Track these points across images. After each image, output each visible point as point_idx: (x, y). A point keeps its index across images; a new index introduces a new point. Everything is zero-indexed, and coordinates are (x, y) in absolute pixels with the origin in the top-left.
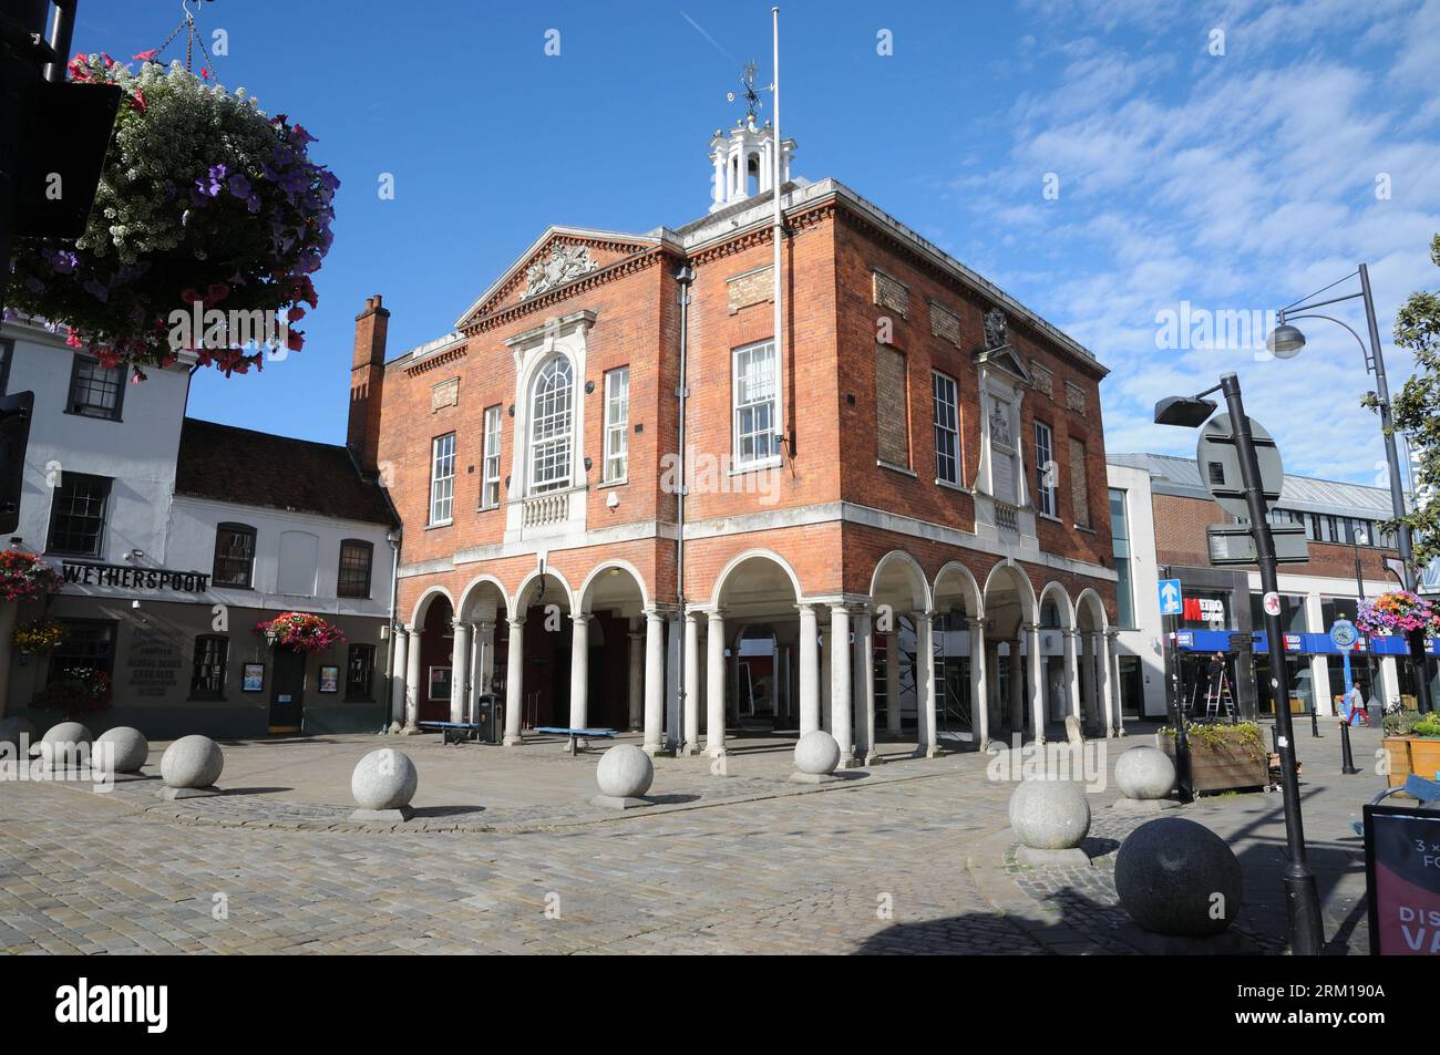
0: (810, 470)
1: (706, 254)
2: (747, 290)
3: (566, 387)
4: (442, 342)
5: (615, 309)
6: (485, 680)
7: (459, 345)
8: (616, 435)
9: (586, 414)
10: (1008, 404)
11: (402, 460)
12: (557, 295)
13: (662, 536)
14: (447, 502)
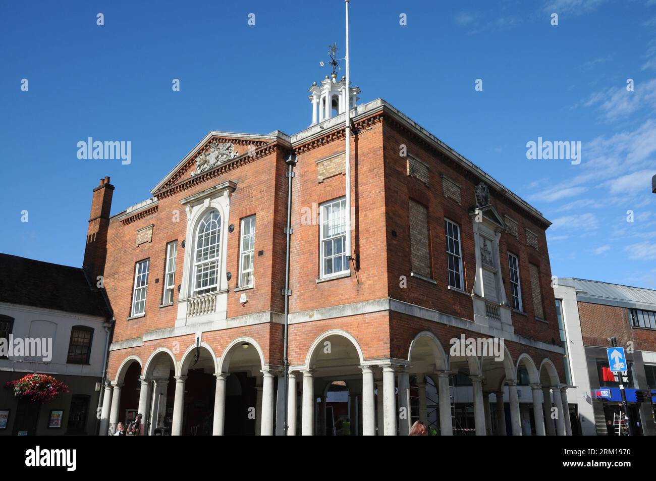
0: (368, 278)
1: (304, 147)
2: (331, 167)
3: (217, 229)
4: (144, 203)
5: (248, 180)
6: (159, 418)
7: (154, 205)
8: (247, 258)
9: (228, 245)
10: (491, 241)
11: (116, 276)
12: (214, 173)
13: (274, 321)
14: (142, 302)
